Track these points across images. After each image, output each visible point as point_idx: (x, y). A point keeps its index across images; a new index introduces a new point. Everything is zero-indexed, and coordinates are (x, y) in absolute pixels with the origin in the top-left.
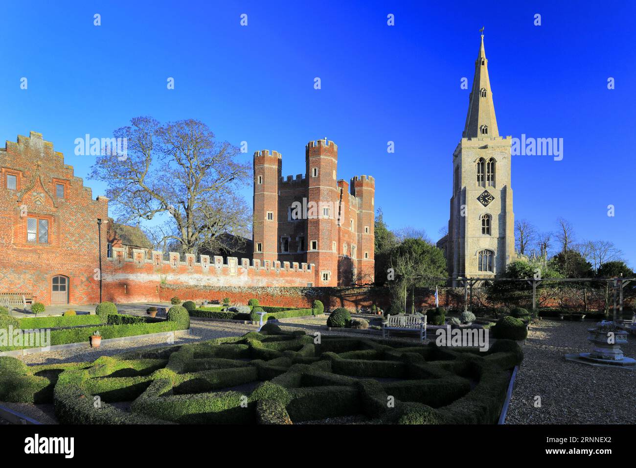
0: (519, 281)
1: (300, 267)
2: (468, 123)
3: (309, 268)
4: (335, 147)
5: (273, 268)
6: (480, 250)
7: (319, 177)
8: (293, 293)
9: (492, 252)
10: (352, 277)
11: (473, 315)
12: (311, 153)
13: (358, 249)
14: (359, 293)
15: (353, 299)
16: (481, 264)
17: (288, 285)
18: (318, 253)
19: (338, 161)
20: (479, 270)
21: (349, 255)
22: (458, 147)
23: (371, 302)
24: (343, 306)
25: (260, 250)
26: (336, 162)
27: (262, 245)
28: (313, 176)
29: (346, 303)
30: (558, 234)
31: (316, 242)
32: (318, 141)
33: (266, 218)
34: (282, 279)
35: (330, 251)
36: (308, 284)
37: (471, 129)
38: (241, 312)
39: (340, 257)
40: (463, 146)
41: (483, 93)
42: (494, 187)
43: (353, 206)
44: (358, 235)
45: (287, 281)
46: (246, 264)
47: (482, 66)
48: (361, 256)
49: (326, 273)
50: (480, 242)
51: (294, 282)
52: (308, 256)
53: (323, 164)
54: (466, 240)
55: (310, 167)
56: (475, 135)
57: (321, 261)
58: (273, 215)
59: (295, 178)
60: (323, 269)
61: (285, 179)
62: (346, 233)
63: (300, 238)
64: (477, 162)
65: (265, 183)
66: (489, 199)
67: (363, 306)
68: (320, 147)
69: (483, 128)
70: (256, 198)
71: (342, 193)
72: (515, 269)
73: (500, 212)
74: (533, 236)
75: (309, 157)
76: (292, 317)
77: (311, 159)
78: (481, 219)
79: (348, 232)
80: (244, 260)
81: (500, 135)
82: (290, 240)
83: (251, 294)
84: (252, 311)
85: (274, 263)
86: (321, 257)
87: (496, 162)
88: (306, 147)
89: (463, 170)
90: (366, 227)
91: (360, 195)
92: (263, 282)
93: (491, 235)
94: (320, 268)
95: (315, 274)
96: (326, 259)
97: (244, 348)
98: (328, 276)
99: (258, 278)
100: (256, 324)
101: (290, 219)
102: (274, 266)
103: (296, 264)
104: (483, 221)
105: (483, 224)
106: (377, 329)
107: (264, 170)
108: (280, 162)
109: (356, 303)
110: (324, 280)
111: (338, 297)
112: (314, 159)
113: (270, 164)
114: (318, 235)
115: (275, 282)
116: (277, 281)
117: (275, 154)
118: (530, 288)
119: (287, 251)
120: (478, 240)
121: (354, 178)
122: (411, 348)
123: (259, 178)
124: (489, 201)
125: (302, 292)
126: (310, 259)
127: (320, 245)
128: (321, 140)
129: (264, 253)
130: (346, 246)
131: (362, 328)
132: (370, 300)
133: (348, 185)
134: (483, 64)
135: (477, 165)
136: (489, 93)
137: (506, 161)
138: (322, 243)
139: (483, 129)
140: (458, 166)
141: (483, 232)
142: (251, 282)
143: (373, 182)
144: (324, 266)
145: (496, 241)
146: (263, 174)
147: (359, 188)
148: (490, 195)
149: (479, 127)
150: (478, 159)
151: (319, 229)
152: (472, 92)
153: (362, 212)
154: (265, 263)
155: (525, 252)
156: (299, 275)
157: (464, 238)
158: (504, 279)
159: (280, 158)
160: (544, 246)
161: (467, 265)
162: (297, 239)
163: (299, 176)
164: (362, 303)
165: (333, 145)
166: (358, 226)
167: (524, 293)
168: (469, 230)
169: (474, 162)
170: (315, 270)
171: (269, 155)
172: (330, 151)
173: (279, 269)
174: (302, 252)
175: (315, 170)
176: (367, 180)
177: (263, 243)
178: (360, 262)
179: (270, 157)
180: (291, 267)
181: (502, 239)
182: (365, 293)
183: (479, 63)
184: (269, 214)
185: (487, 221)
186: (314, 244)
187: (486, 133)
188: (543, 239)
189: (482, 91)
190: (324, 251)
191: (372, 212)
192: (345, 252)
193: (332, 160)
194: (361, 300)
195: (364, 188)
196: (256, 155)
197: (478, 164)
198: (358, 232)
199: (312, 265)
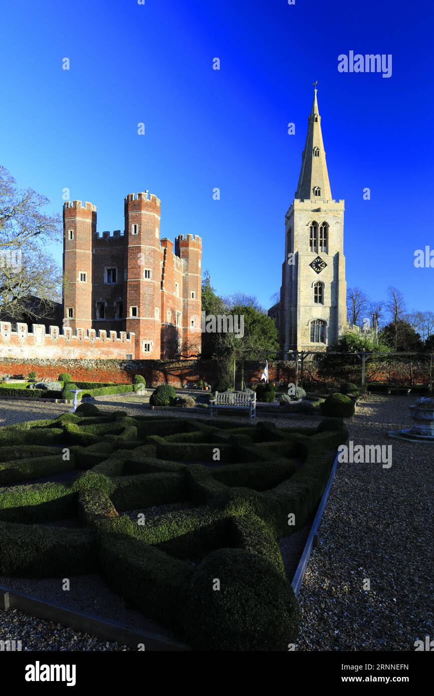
0: (349, 355)
1: (119, 336)
2: (301, 183)
3: (128, 337)
4: (158, 201)
5: (87, 338)
6: (312, 320)
7: (139, 234)
8: (111, 366)
9: (324, 322)
10: (177, 348)
11: (304, 391)
12: (131, 206)
13: (183, 316)
14: (185, 366)
15: (178, 374)
16: (314, 335)
17: (104, 357)
18: (139, 320)
19: (161, 217)
20: (311, 341)
21: (173, 322)
22: (290, 208)
23: (198, 376)
24: (167, 381)
25: (72, 316)
26: (159, 218)
27: (73, 310)
28: (133, 233)
29: (170, 377)
30: (389, 304)
31: (136, 308)
32: (139, 194)
33: (79, 279)
34: (97, 349)
35: (152, 319)
36: (127, 355)
37: (304, 191)
38: (51, 389)
39: (164, 325)
40: (295, 207)
41: (316, 151)
42: (327, 253)
43: (178, 268)
44: (184, 301)
45: (103, 352)
46: (55, 333)
47: (315, 123)
48: (187, 324)
49: (147, 343)
50: (312, 311)
51: (111, 353)
52: (128, 324)
53: (144, 220)
54: (298, 309)
55: (130, 223)
56: (308, 197)
57: (142, 330)
58: (86, 276)
59: (112, 235)
60: (145, 339)
61: (101, 236)
62: (170, 299)
63: (118, 303)
64: (310, 225)
65: (77, 239)
66: (321, 266)
67: (189, 381)
68: (141, 201)
69: (316, 189)
70: (66, 255)
71: (165, 253)
72: (346, 342)
73: (333, 280)
74: (365, 305)
75: (128, 211)
76: (110, 394)
77: (130, 213)
78: (314, 287)
79: (173, 298)
80: (52, 328)
81: (333, 199)
82: (106, 304)
83: (61, 367)
84: (64, 389)
85: (88, 331)
86: (142, 325)
87: (329, 226)
88: (125, 199)
89: (295, 234)
90: (192, 292)
91: (186, 256)
92: (74, 353)
93: (323, 304)
94: (141, 338)
95: (135, 344)
96: (148, 328)
97: (59, 433)
98: (150, 347)
99: (70, 348)
100: (69, 402)
101: (107, 282)
102: (88, 335)
103: (113, 333)
104: (316, 289)
105: (316, 292)
106: (205, 407)
107: (75, 224)
108: (94, 215)
109: (181, 377)
110: (146, 350)
111: (161, 371)
112: (134, 214)
113: (83, 218)
114: (139, 299)
115: (89, 353)
116: (92, 352)
117: (89, 205)
118: (359, 362)
119: (103, 317)
120: (310, 309)
121: (179, 237)
122: (239, 429)
123: (69, 233)
124: (322, 267)
125: (121, 366)
126: (130, 328)
127: (141, 311)
128: (142, 193)
129: (76, 319)
130: (171, 313)
131: (188, 406)
132: (197, 375)
133: (173, 244)
134: (316, 121)
135: (309, 229)
136: (323, 153)
137: (339, 226)
138: (143, 309)
139: (316, 191)
140: (290, 228)
141: (316, 301)
142: (61, 353)
143: (200, 242)
144: (145, 335)
145: (328, 311)
146: (75, 228)
147: (184, 248)
148: (322, 262)
149: (312, 188)
150: (311, 223)
151: (139, 293)
152: (305, 150)
153: (188, 275)
154: (78, 332)
155: (357, 322)
156: (117, 346)
157: (296, 306)
158: (335, 353)
159: (95, 210)
160: (375, 316)
161: (299, 335)
162: (115, 304)
163: (117, 233)
164: (187, 378)
165: (155, 199)
166: (183, 291)
167: (354, 367)
168: (301, 298)
169: (307, 225)
170: (136, 340)
171: (81, 207)
172: (152, 206)
173: (94, 339)
174: (120, 319)
175: (135, 226)
176: (194, 240)
177: (75, 307)
178: (185, 331)
179: (83, 209)
180: (108, 336)
181: (334, 309)
182: (191, 367)
183: (311, 120)
184: (82, 274)
185: (319, 288)
186: (134, 310)
187: (319, 195)
188: (374, 309)
189: (315, 150)
190: (145, 318)
191: (198, 275)
192: (169, 320)
193: (154, 216)
194: (186, 374)
195: (191, 248)
196: (66, 206)
197: (311, 227)
198: (183, 297)
199: (132, 334)
